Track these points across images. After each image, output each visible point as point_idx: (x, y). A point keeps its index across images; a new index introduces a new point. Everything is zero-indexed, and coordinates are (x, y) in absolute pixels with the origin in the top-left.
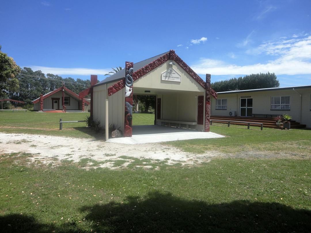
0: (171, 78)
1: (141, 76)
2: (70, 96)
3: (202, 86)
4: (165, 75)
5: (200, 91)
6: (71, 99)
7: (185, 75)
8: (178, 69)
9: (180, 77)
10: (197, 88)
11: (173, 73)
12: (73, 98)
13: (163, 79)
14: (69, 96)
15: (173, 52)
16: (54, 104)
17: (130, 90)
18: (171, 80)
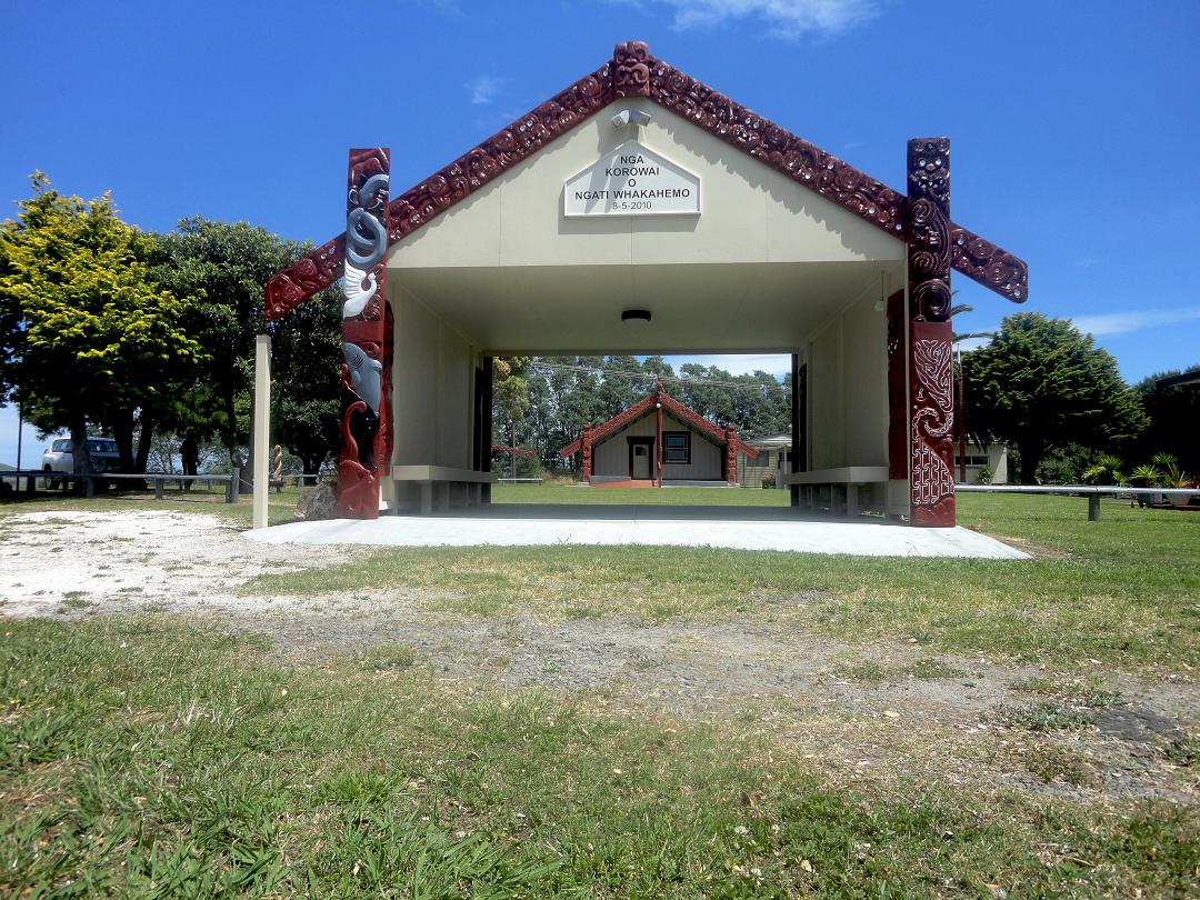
0: (628, 201)
1: (440, 210)
2: (690, 427)
3: (872, 220)
4: (584, 185)
5: (862, 258)
6: (695, 438)
7: (730, 171)
8: (677, 140)
9: (692, 187)
10: (835, 237)
11: (643, 171)
12: (701, 434)
13: (574, 209)
14: (686, 430)
15: (632, 51)
16: (635, 457)
17: (366, 285)
18: (623, 208)
